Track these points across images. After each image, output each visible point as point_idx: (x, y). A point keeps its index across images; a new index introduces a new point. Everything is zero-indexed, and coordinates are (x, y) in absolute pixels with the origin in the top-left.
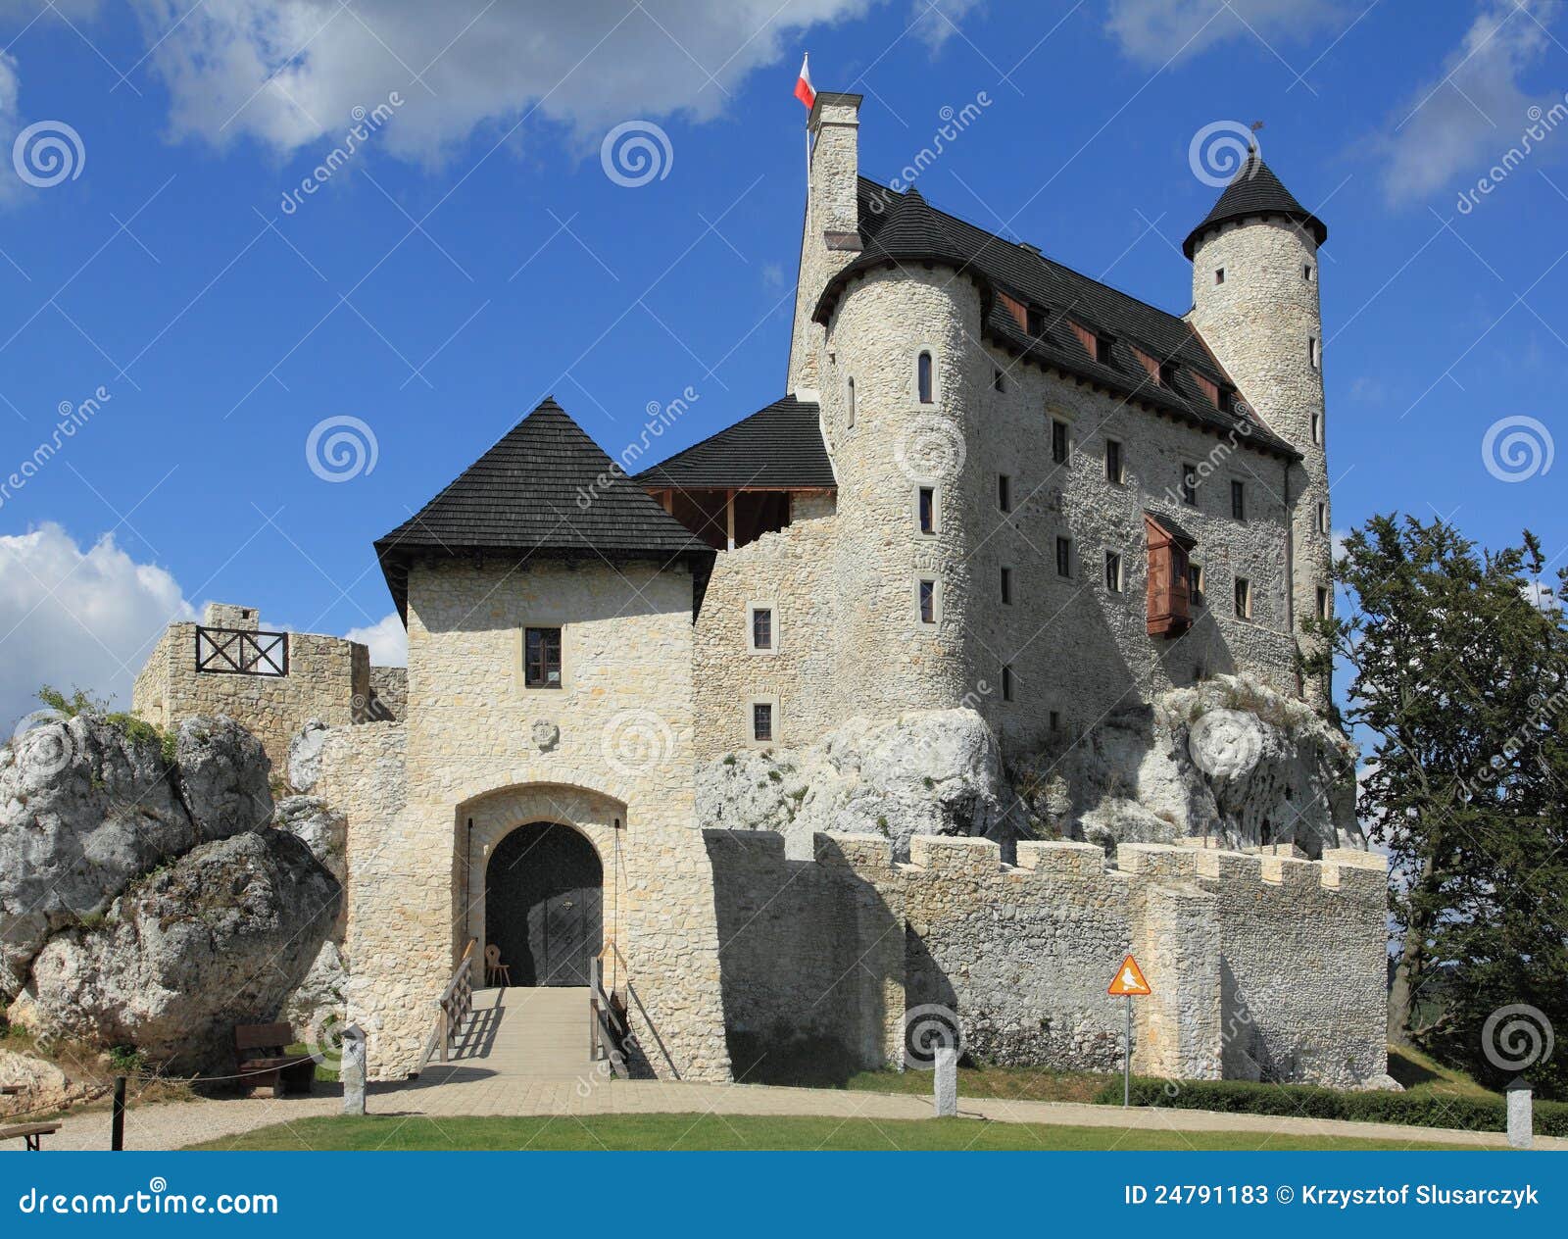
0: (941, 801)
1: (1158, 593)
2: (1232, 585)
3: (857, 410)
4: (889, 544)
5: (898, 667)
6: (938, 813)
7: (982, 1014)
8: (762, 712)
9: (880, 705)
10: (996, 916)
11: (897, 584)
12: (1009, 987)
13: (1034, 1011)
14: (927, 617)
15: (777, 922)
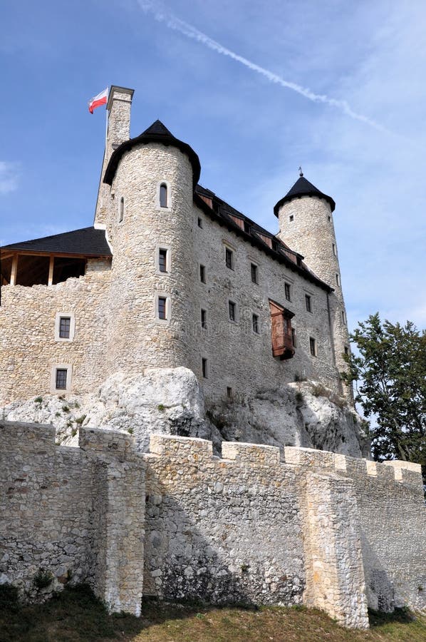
0: (170, 419)
1: (277, 337)
2: (309, 340)
3: (125, 211)
4: (140, 276)
5: (144, 343)
6: (168, 428)
7: (200, 562)
8: (61, 373)
9: (132, 365)
10: (210, 491)
11: (144, 298)
12: (220, 542)
13: (237, 560)
14: (162, 316)
15: (45, 491)
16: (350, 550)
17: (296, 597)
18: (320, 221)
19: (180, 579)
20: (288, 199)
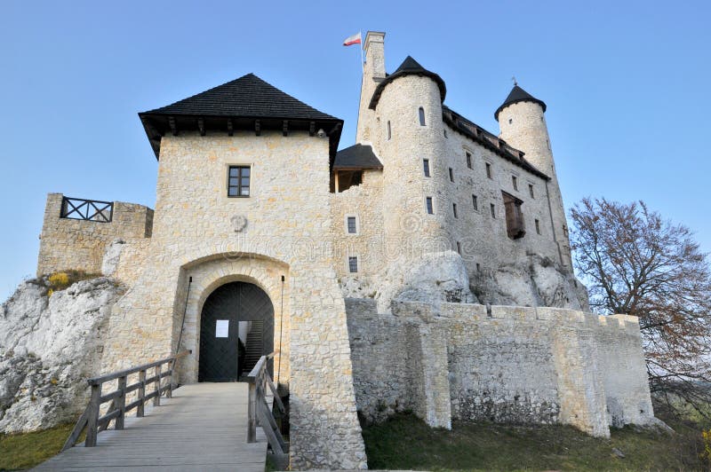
0: (446, 291)
1: (511, 221)
2: (534, 221)
3: (392, 131)
4: (410, 182)
5: (418, 234)
6: (444, 297)
7: (485, 394)
8: (353, 260)
9: (411, 251)
10: (487, 342)
11: (415, 198)
12: (497, 379)
13: (511, 392)
14: (430, 211)
15: (375, 346)
16: (594, 381)
17: (554, 417)
18: (535, 122)
19: (472, 406)
20: (507, 104)
